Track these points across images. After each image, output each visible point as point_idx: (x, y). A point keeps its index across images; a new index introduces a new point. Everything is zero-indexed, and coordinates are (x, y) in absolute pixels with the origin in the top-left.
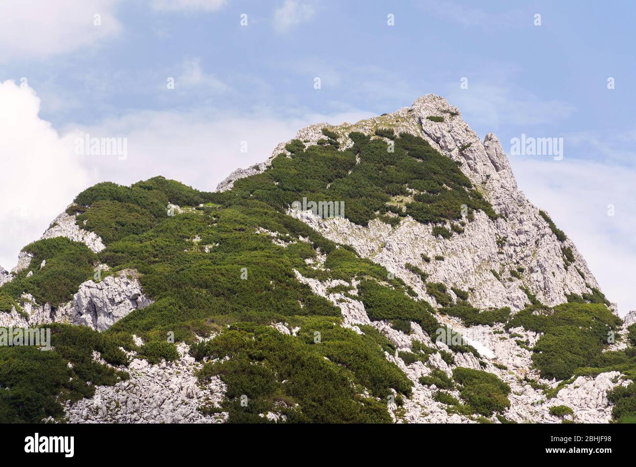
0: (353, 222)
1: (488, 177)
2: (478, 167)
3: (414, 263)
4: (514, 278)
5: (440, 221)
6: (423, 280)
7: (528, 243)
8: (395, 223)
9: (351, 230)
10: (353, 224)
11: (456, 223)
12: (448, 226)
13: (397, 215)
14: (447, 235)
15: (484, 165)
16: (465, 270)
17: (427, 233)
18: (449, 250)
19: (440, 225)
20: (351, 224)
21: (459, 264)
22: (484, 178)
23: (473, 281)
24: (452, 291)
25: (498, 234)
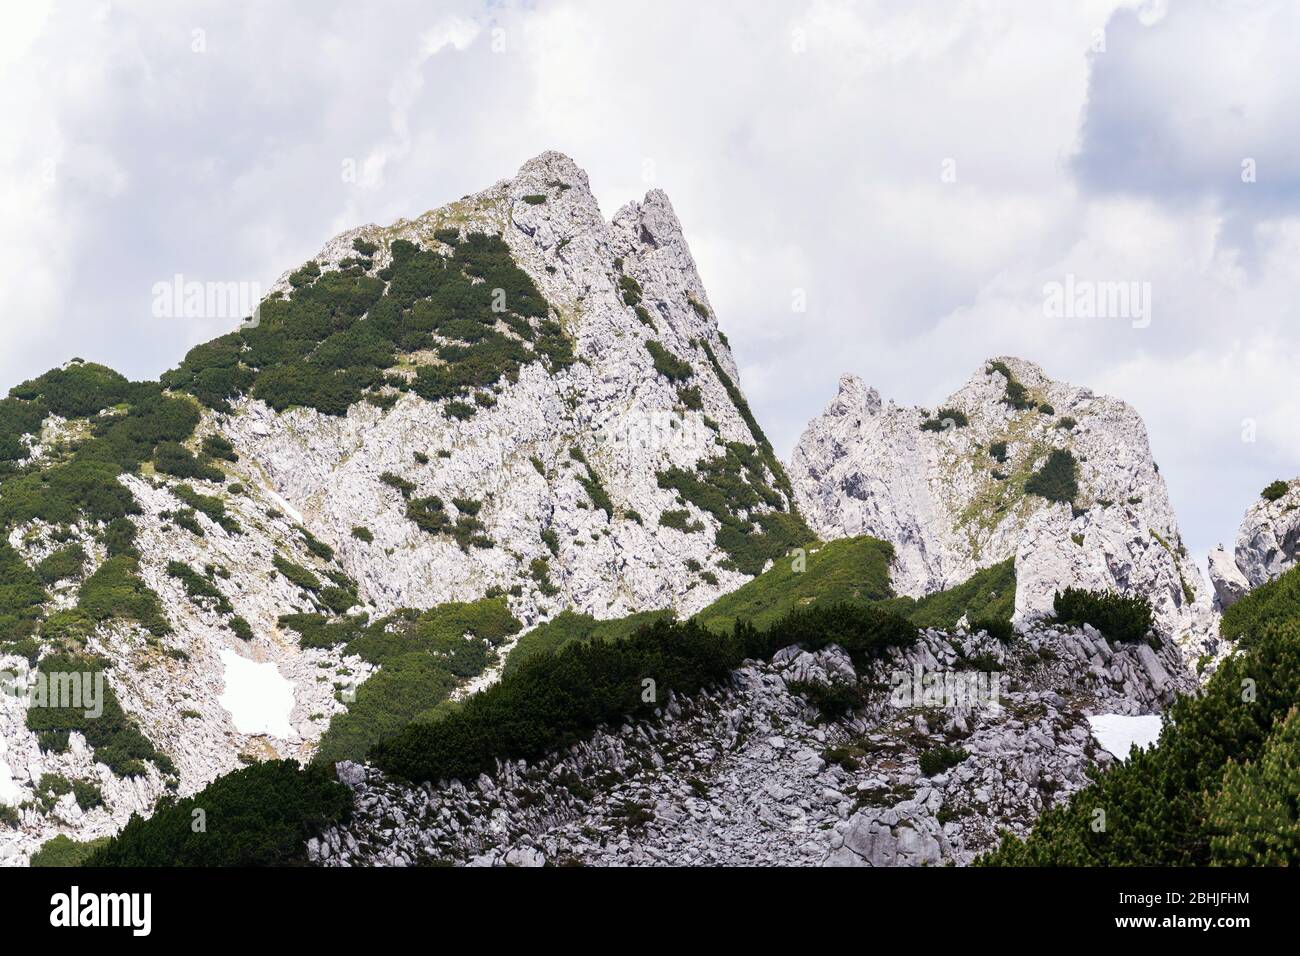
0: (322, 412)
1: (588, 288)
2: (574, 275)
3: (397, 470)
4: (573, 461)
5: (459, 393)
6: (406, 496)
7: (619, 394)
8: (387, 404)
9: (317, 425)
10: (322, 415)
11: (486, 391)
12: (470, 400)
13: (396, 390)
14: (464, 413)
15: (585, 270)
16: (485, 464)
17: (434, 415)
18: (464, 438)
19: (458, 399)
20: (318, 415)
21: (476, 458)
22: (583, 291)
23: (495, 481)
24: (453, 506)
25: (573, 387)
